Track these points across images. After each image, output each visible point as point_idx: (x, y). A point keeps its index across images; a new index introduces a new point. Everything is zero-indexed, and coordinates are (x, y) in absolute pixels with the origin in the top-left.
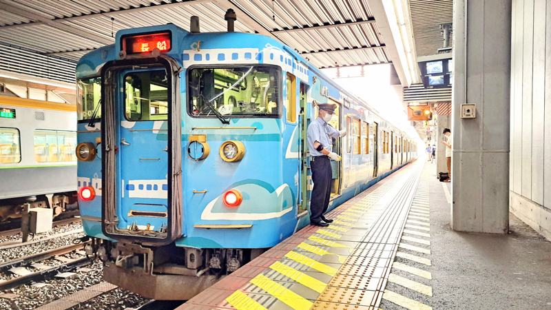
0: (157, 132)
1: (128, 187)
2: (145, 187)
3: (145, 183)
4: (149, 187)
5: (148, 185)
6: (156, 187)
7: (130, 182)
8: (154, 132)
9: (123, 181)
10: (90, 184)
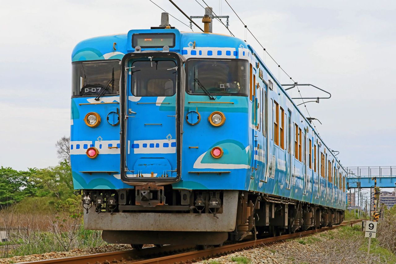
0: (160, 105)
1: (133, 146)
2: (148, 146)
3: (148, 142)
4: (152, 146)
5: (151, 144)
6: (158, 145)
7: (136, 142)
8: (157, 105)
9: (129, 141)
10: (93, 145)
